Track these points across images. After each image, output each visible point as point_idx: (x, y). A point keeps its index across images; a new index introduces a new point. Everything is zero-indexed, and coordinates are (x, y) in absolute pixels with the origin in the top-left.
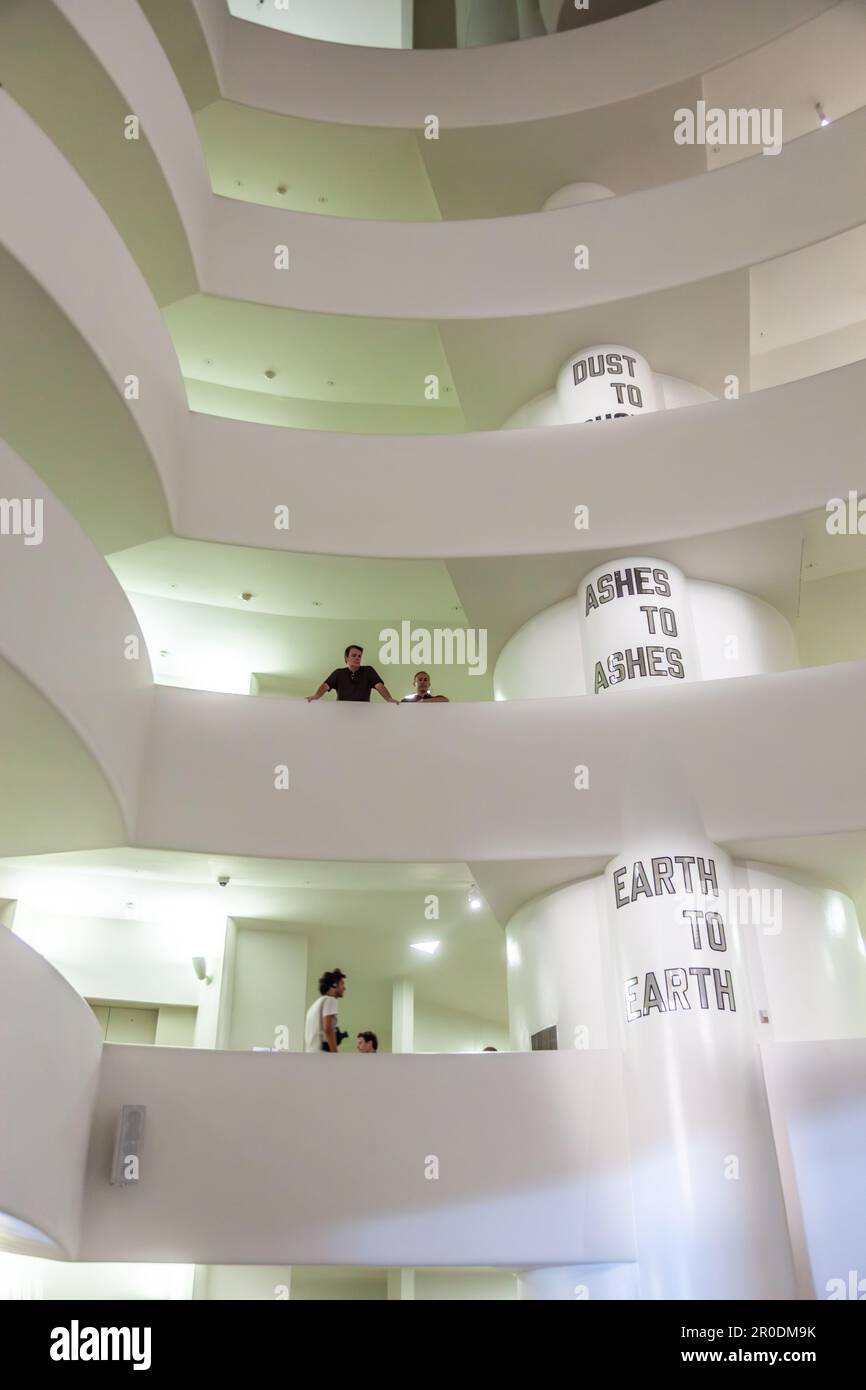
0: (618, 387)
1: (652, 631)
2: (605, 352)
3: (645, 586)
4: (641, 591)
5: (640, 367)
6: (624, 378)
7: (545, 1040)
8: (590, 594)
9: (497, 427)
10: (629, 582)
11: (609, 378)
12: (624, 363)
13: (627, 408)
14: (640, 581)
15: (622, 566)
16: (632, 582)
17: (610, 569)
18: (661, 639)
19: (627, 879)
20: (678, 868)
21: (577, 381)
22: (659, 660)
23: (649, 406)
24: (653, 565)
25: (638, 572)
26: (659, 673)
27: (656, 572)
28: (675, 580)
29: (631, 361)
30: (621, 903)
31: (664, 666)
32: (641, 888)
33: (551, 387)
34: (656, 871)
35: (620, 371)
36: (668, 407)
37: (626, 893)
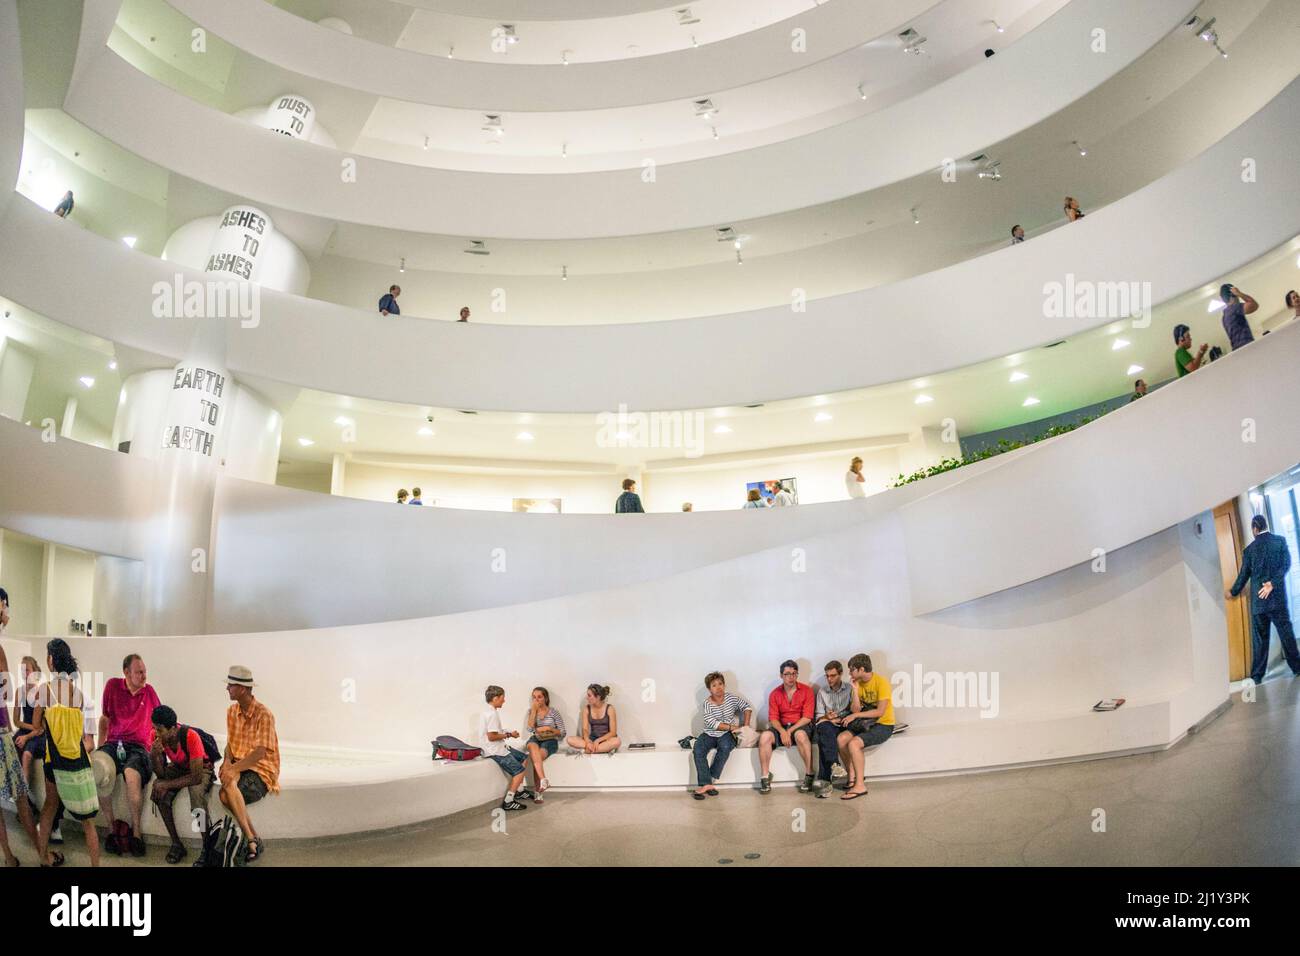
0: (295, 119)
1: (244, 250)
2: (300, 100)
3: (252, 224)
4: (249, 226)
5: (311, 115)
6: (300, 117)
7: (124, 447)
8: (226, 218)
10: (246, 220)
11: (293, 113)
12: (305, 109)
13: (293, 132)
14: (252, 220)
15: (248, 209)
16: (247, 220)
17: (241, 209)
18: (247, 256)
19: (182, 375)
20: (207, 377)
21: (280, 107)
22: (241, 266)
23: (303, 137)
24: (261, 215)
25: (253, 216)
26: (238, 273)
27: (262, 219)
28: (268, 227)
29: (308, 110)
30: (176, 387)
31: (242, 269)
32: (187, 383)
33: (268, 104)
34: (196, 377)
35: (300, 112)
36: (312, 141)
37: (180, 382)
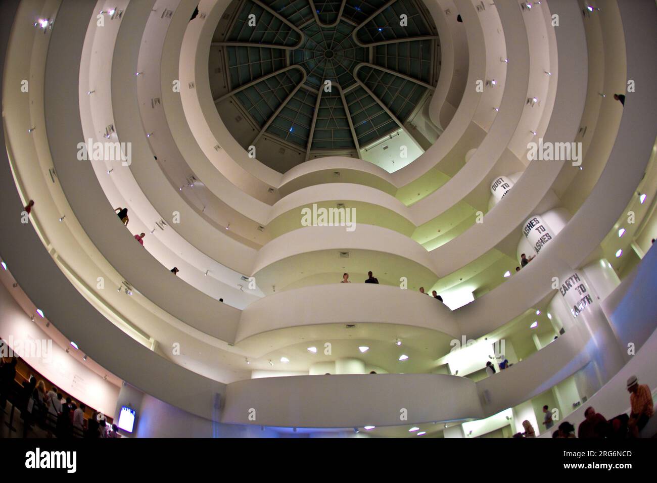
0: (503, 186)
1: (540, 233)
2: (496, 181)
3: (534, 224)
4: (533, 226)
5: (504, 178)
6: (503, 183)
7: (562, 331)
8: (525, 233)
9: (488, 211)
10: (530, 226)
11: (500, 186)
12: (500, 180)
13: (507, 189)
14: (532, 224)
15: (527, 223)
16: (531, 225)
17: (525, 225)
18: (543, 233)
21: (495, 190)
22: (545, 238)
23: (511, 186)
24: (532, 218)
25: (531, 222)
26: (547, 241)
27: (534, 220)
28: (538, 218)
29: (501, 179)
30: (564, 295)
31: (547, 239)
32: (566, 290)
33: (491, 194)
34: (567, 285)
35: (501, 182)
36: (515, 182)
37: (564, 292)
